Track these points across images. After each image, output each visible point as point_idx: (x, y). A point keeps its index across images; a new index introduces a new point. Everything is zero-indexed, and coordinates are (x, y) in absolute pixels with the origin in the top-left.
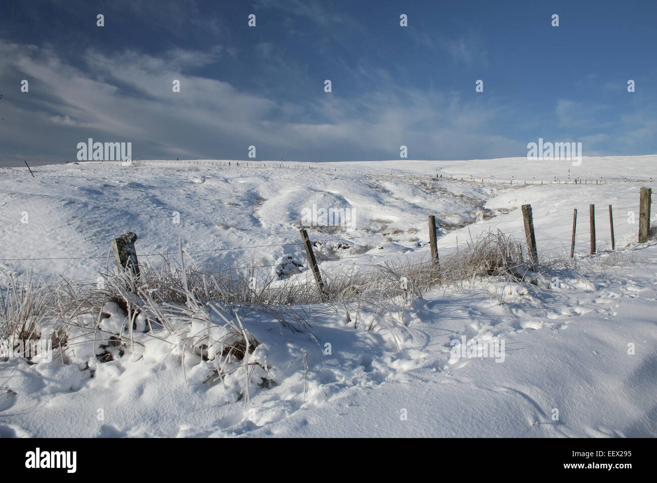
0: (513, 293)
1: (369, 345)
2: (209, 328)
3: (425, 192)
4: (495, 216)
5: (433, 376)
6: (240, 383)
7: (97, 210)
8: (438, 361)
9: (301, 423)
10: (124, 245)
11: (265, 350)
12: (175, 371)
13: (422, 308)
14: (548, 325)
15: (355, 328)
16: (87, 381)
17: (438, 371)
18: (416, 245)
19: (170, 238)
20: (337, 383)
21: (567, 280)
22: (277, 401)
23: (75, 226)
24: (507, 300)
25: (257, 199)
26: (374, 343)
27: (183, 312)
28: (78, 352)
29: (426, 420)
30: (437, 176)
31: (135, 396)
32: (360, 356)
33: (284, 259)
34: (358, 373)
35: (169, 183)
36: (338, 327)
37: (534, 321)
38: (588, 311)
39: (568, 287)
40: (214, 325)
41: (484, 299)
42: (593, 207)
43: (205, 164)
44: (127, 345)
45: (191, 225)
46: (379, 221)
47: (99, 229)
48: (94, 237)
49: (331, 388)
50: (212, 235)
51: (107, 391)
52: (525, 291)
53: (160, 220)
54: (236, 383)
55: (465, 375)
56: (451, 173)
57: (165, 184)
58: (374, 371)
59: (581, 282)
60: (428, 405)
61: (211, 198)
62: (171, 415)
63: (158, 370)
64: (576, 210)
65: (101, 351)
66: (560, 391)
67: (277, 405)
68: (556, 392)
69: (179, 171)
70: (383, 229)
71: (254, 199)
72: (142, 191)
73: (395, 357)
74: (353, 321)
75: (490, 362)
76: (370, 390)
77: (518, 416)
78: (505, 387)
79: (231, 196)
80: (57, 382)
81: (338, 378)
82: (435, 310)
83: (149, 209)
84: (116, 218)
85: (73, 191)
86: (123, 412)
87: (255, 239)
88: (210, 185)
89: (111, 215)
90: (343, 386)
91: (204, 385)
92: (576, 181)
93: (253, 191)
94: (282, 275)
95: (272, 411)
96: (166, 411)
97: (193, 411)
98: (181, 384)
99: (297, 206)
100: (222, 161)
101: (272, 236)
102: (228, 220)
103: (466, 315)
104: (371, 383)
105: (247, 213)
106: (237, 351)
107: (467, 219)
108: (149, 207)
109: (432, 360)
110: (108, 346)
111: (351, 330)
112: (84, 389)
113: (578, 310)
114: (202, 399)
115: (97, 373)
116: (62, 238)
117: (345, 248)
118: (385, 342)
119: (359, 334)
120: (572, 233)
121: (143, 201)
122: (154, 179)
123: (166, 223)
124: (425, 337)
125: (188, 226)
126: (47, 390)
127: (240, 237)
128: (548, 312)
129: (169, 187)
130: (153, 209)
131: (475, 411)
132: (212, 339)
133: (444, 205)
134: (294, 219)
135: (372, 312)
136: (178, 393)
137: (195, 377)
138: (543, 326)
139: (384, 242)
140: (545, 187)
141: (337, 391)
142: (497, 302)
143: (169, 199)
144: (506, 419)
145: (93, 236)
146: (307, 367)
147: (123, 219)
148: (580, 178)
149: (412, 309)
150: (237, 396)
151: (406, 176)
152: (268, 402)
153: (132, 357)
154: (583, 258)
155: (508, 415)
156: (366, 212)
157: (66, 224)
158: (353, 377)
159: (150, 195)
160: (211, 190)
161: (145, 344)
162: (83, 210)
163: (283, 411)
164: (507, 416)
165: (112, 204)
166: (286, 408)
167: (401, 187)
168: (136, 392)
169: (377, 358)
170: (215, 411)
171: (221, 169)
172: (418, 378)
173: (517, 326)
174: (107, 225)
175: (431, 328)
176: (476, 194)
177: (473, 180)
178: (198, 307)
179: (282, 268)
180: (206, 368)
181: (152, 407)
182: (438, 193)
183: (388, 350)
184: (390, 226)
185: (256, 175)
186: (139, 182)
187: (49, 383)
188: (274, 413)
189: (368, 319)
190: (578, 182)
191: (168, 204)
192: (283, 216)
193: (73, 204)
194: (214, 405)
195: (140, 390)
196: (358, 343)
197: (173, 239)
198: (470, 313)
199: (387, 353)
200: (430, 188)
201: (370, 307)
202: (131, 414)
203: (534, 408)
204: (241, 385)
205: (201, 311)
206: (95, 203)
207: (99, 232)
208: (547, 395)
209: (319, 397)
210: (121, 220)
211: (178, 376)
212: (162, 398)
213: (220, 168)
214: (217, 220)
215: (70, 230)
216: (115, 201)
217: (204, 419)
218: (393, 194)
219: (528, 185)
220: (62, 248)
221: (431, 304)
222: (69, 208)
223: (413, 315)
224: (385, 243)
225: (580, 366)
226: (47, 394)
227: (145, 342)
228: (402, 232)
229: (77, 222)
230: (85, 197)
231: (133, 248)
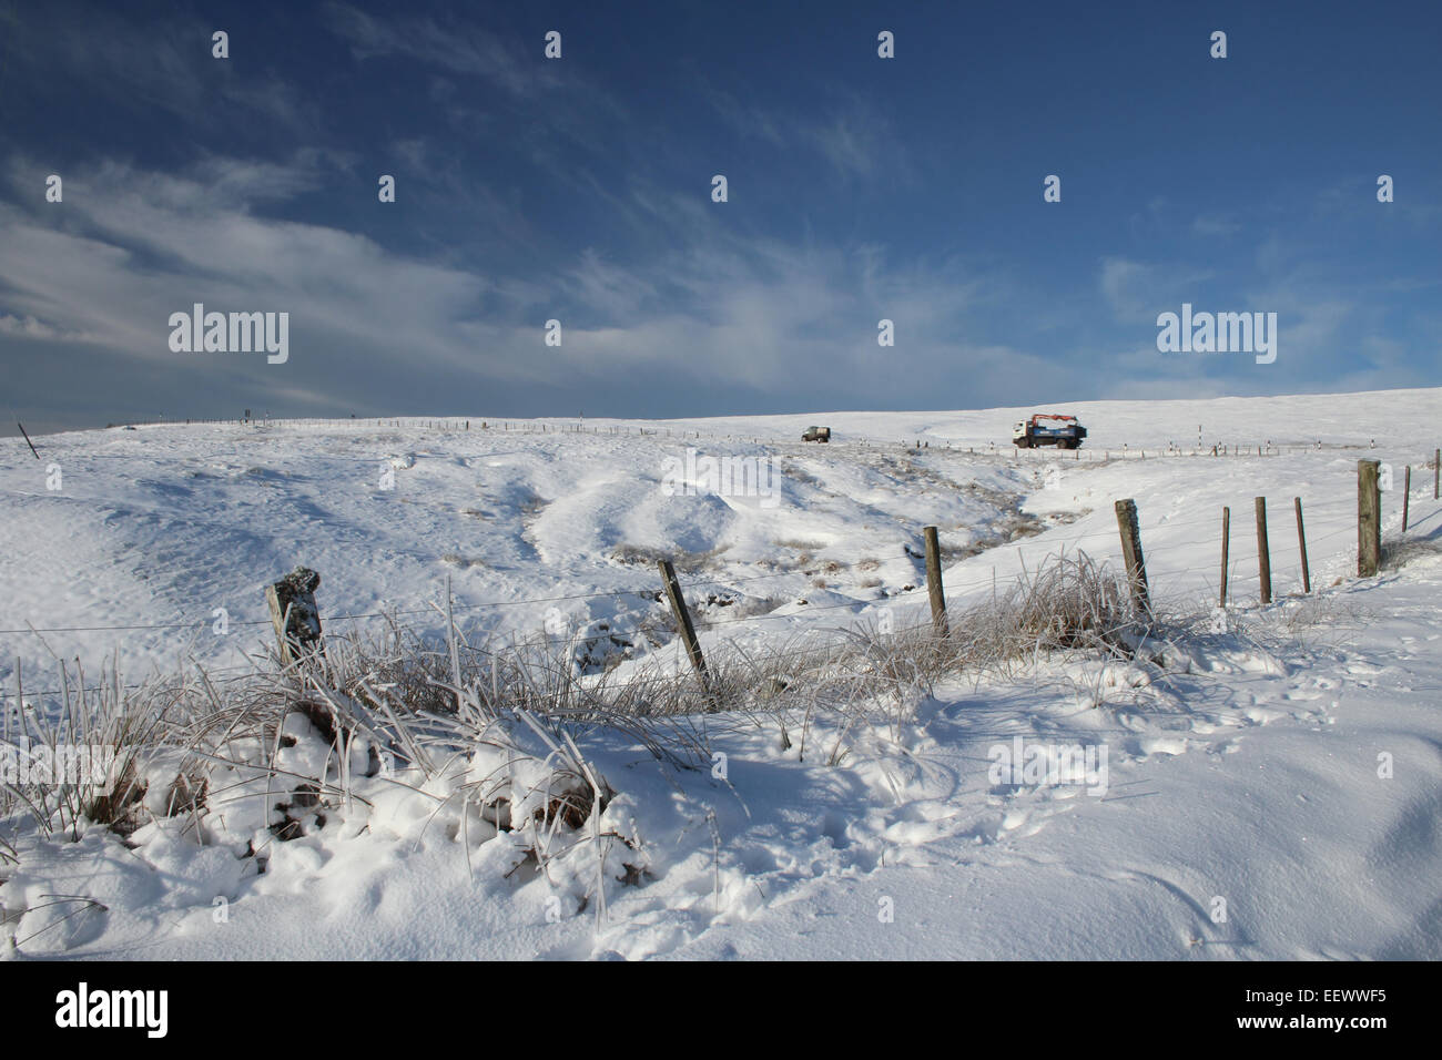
0: (1118, 683)
1: (836, 795)
2: (512, 763)
3: (892, 479)
4: (1045, 528)
5: (977, 853)
6: (581, 876)
7: (182, 529)
8: (982, 822)
9: (723, 951)
10: (293, 596)
11: (629, 806)
12: (443, 854)
13: (934, 718)
14: (1198, 745)
15: (801, 760)
16: (253, 881)
17: (985, 841)
18: (876, 594)
19: (342, 589)
20: (780, 871)
21: (1225, 654)
22: (663, 911)
23: (130, 565)
24: (1110, 696)
25: (530, 502)
26: (846, 791)
27: (457, 730)
28: (233, 819)
29: (978, 940)
30: (919, 446)
31: (366, 908)
32: (821, 818)
33: (591, 630)
34: (820, 852)
35: (336, 469)
36: (765, 760)
37: (1168, 739)
38: (1276, 716)
39: (1228, 669)
40: (522, 756)
41: (1060, 696)
42: (1262, 502)
43: (413, 427)
44: (331, 803)
45: (387, 558)
46: (795, 544)
47: (184, 571)
48: (174, 589)
49: (772, 881)
50: (433, 582)
51: (299, 899)
52: (1143, 678)
53: (318, 550)
54: (574, 877)
55: (1045, 848)
56: (947, 437)
57: (329, 471)
58: (853, 847)
59: (1253, 658)
60: (977, 910)
61: (430, 500)
62: (444, 944)
63: (407, 852)
64: (1227, 510)
65: (278, 817)
66: (1240, 875)
67: (663, 919)
68: (1233, 880)
69: (357, 442)
70: (804, 561)
71: (523, 501)
72: (278, 488)
73: (892, 817)
74: (796, 746)
75: (1092, 822)
76: (852, 883)
77: (1162, 930)
78: (1129, 871)
79: (472, 496)
80: (190, 883)
81: (779, 863)
82: (962, 721)
83: (293, 525)
84: (223, 546)
85: (127, 488)
86: (343, 939)
87: (527, 588)
88: (427, 473)
89: (211, 540)
90: (794, 878)
91: (507, 881)
92: (1215, 450)
93: (520, 484)
94: (587, 665)
95: (656, 931)
96: (432, 938)
97: (489, 937)
98: (460, 879)
99: (618, 514)
100: (449, 419)
101: (564, 580)
102: (466, 548)
103: (1027, 728)
104: (852, 870)
105: (506, 532)
106: (572, 810)
107: (985, 537)
108: (293, 521)
109: (970, 821)
110: (292, 806)
111: (794, 766)
112: (246, 898)
113: (1254, 715)
114: (506, 911)
115: (273, 864)
116: (101, 591)
117: (722, 604)
118: (866, 788)
119: (815, 773)
120: (1220, 559)
121: (279, 509)
122: (303, 460)
123: (333, 556)
124: (949, 777)
125: (381, 561)
126: (170, 900)
127: (494, 584)
128: (1193, 721)
129: (337, 477)
130: (304, 525)
131: (1074, 918)
132: (520, 787)
133: (935, 507)
134: (610, 543)
135: (834, 726)
136: (454, 901)
137: (489, 865)
138: (1189, 749)
139: (808, 590)
140: (1149, 465)
141: (783, 888)
142: (1088, 701)
143: (336, 503)
144: (1137, 933)
145: (171, 586)
146: (719, 840)
147: (236, 548)
148: (1223, 444)
149: (915, 719)
150: (578, 904)
151: (850, 446)
152: (644, 915)
153: (346, 828)
154: (1245, 611)
155: (1140, 926)
156: (766, 525)
157: (112, 561)
158: (811, 861)
159: (296, 495)
160: (428, 482)
161: (373, 800)
162: (149, 530)
163: (679, 931)
164: (1139, 929)
165: (212, 516)
166: (684, 925)
167: (842, 470)
168: (367, 899)
169: (856, 820)
170: (533, 935)
171: (448, 436)
172: (948, 857)
173: (1134, 749)
174: (201, 562)
175: (959, 757)
176: (1003, 481)
177: (994, 452)
178: (484, 719)
179: (587, 651)
180: (510, 846)
181: (403, 929)
182: (921, 482)
183: (876, 804)
184: (820, 554)
185: (525, 450)
186: (272, 467)
187: (175, 886)
188: (660, 934)
189: (829, 742)
190: (1219, 453)
191: (335, 513)
192: (587, 536)
193: (126, 517)
194: (530, 922)
195: (375, 895)
196: (812, 791)
197: (348, 590)
198: (1036, 725)
199: (874, 811)
200: (904, 470)
201: (829, 716)
202: (360, 944)
203: (1190, 910)
204: (585, 880)
205: (492, 728)
206: (174, 513)
207: (186, 578)
208: (1214, 885)
209: (749, 901)
210: (232, 550)
211: (451, 863)
212: (423, 910)
213: (446, 436)
214: (442, 547)
215: (121, 574)
216: (218, 509)
217: (514, 951)
218: (823, 484)
219: (1113, 460)
220: (101, 614)
221: (952, 709)
222: (118, 525)
223: (920, 732)
224: (811, 591)
225: (1275, 826)
226: (171, 908)
227: (372, 795)
228: (845, 566)
229: (135, 556)
230: (154, 502)
231: (311, 602)
